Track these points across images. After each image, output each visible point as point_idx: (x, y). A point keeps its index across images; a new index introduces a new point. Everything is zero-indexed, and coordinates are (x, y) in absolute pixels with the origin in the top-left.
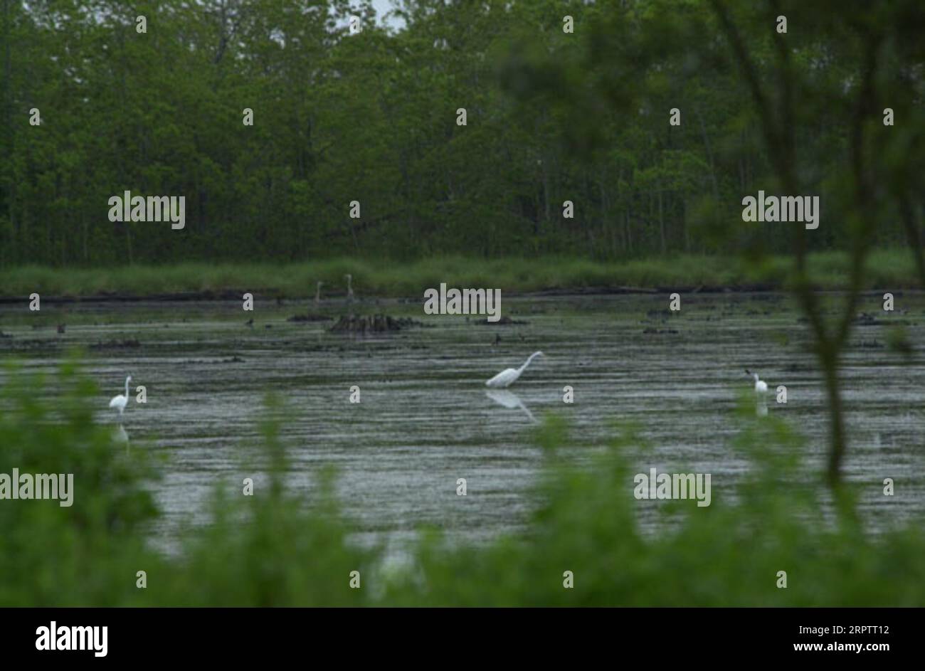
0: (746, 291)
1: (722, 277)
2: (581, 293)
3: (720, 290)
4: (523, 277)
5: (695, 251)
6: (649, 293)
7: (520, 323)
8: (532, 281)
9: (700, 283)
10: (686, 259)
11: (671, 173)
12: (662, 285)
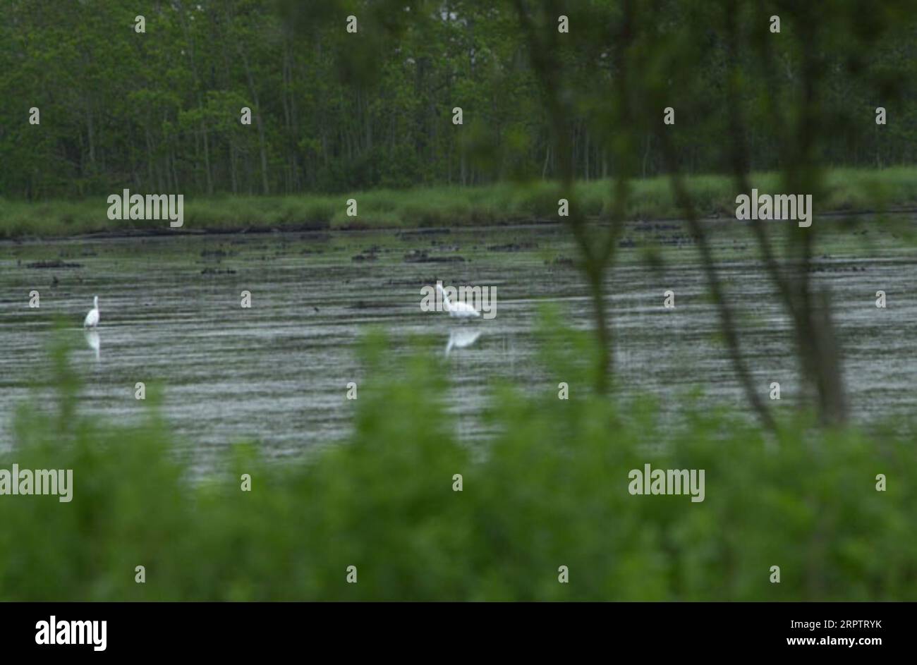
0: (295, 230)
1: (269, 217)
2: (128, 235)
3: (268, 230)
4: (69, 220)
5: (241, 191)
6: (197, 234)
7: (74, 265)
8: (78, 224)
9: (248, 223)
10: (233, 199)
11: (216, 113)
12: (209, 226)
